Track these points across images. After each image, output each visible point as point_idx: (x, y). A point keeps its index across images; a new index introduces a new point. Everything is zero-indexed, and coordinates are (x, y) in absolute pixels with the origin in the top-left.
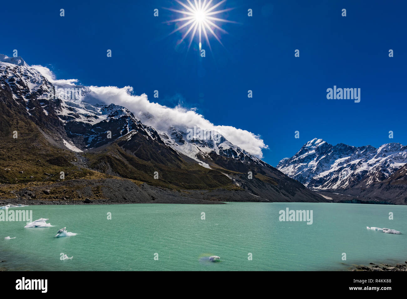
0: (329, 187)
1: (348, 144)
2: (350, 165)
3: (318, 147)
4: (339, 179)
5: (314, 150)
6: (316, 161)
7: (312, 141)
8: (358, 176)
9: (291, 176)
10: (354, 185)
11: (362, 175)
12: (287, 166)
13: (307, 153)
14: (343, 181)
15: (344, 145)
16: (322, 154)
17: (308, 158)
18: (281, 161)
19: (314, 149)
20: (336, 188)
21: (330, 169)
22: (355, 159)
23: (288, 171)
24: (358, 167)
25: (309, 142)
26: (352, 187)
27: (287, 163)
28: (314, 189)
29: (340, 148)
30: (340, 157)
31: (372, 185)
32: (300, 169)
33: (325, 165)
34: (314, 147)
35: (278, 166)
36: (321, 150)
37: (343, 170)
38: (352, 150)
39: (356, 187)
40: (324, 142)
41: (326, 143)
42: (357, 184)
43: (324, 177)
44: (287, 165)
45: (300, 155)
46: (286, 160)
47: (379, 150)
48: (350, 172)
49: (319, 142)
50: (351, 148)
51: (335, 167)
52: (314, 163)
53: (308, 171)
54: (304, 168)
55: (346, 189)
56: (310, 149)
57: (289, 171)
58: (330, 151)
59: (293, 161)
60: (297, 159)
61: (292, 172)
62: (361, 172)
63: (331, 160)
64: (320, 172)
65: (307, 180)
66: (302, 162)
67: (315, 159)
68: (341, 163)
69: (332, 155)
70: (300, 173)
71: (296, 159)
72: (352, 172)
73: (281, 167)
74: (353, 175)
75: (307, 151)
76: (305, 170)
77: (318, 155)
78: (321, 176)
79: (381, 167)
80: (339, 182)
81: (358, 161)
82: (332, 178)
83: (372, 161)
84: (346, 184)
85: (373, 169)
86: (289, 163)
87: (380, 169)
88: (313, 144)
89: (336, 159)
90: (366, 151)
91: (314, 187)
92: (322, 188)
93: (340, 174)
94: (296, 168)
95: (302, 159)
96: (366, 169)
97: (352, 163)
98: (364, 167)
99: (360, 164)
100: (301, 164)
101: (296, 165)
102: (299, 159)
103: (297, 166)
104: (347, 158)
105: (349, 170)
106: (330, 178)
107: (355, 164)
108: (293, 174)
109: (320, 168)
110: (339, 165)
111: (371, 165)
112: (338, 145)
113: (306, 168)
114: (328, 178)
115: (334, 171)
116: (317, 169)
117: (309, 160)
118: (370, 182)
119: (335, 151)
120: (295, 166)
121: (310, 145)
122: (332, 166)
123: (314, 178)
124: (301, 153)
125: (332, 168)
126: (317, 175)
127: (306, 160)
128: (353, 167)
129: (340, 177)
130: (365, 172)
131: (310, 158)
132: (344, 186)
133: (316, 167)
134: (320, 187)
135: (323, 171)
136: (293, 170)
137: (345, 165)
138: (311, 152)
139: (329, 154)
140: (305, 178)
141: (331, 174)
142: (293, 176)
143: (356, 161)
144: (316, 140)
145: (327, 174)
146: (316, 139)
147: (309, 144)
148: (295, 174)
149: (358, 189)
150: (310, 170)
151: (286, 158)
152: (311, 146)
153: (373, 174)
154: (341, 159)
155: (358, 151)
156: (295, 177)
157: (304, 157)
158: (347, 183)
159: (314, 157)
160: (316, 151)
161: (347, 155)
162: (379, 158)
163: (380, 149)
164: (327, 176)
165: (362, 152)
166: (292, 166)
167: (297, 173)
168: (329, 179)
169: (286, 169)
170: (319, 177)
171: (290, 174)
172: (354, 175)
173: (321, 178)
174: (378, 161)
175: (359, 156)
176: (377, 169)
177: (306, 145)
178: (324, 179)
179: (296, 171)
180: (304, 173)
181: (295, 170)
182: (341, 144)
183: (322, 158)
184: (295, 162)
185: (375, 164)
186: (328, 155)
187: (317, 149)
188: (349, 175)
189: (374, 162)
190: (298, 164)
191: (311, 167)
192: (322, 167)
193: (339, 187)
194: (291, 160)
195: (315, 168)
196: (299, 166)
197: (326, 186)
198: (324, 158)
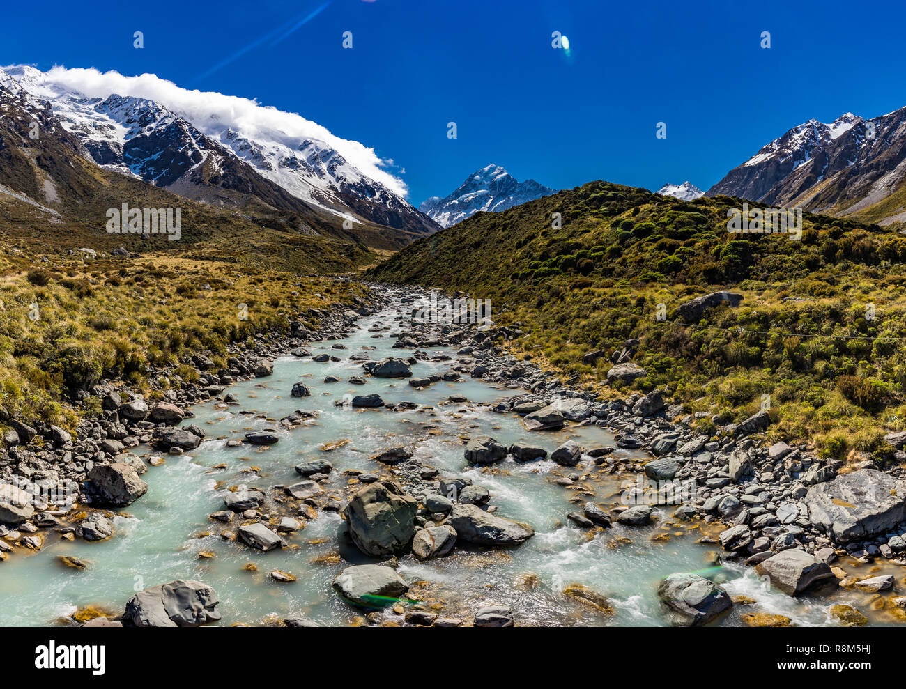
3: (494, 183)
5: (487, 188)
6: (489, 207)
7: (486, 169)
13: (474, 193)
15: (535, 183)
16: (499, 196)
17: (476, 202)
19: (487, 186)
27: (439, 206)
29: (528, 187)
34: (488, 182)
36: (500, 188)
40: (505, 173)
41: (508, 176)
44: (439, 210)
45: (462, 194)
49: (498, 173)
56: (481, 185)
59: (450, 205)
60: (457, 202)
66: (465, 208)
67: (488, 204)
69: (516, 198)
71: (454, 201)
75: (475, 188)
77: (493, 197)
86: (442, 207)
88: (487, 175)
94: (455, 219)
95: (466, 202)
101: (455, 213)
102: (461, 202)
103: (457, 215)
112: (527, 181)
119: (521, 192)
120: (454, 216)
121: (481, 177)
124: (465, 190)
127: (472, 205)
131: (479, 201)
138: (480, 192)
139: (511, 197)
144: (493, 169)
146: (494, 166)
147: (480, 175)
151: (437, 198)
152: (482, 180)
157: (470, 198)
159: (486, 201)
160: (490, 189)
166: (448, 213)
177: (475, 176)
182: (532, 181)
183: (498, 203)
184: (452, 208)
186: (509, 198)
187: (493, 187)
190: (459, 210)
194: (448, 202)
196: (459, 216)
198: (503, 203)
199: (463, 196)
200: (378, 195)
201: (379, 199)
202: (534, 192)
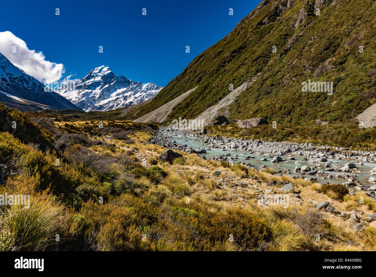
1: (128, 78)
2: (124, 96)
3: (104, 75)
6: (100, 89)
7: (100, 68)
8: (127, 105)
9: (74, 101)
11: (129, 105)
13: (92, 80)
15: (124, 78)
16: (105, 83)
17: (93, 86)
19: (100, 76)
21: (109, 98)
22: (128, 91)
23: (72, 96)
24: (129, 98)
25: (97, 68)
29: (121, 79)
30: (119, 88)
32: (84, 95)
33: (107, 93)
34: (101, 74)
36: (107, 79)
37: (118, 100)
38: (129, 83)
40: (110, 71)
41: (111, 73)
43: (104, 104)
45: (86, 81)
47: (144, 87)
48: (123, 102)
49: (106, 70)
50: (128, 81)
51: (114, 96)
52: (98, 91)
53: (91, 97)
54: (88, 95)
56: (97, 75)
58: (113, 82)
59: (79, 86)
60: (83, 84)
61: (76, 98)
62: (129, 102)
63: (112, 90)
64: (102, 100)
65: (89, 106)
66: (87, 89)
67: (99, 88)
68: (118, 94)
69: (114, 85)
70: (84, 99)
71: (81, 84)
72: (124, 101)
74: (123, 105)
75: (93, 77)
77: (103, 84)
78: (102, 104)
79: (140, 100)
81: (129, 93)
82: (109, 106)
83: (137, 95)
85: (136, 101)
88: (100, 71)
89: (116, 89)
90: (137, 86)
93: (115, 103)
94: (81, 94)
95: (87, 86)
97: (126, 95)
98: (132, 99)
99: (130, 96)
100: (86, 91)
101: (81, 91)
102: (85, 85)
104: (124, 90)
106: (108, 106)
107: (127, 96)
108: (77, 100)
109: (102, 96)
110: (117, 95)
111: (136, 98)
112: (120, 76)
113: (90, 94)
114: (107, 105)
115: (112, 100)
116: (100, 97)
119: (117, 82)
120: (80, 92)
121: (97, 71)
122: (112, 95)
123: (96, 105)
124: (88, 78)
125: (111, 97)
126: (99, 102)
127: (90, 87)
128: (125, 98)
129: (115, 105)
130: (132, 102)
131: (95, 85)
133: (99, 95)
135: (104, 99)
136: (77, 96)
137: (121, 96)
138: (97, 79)
139: (112, 84)
140: (88, 104)
141: (110, 102)
145: (107, 102)
146: (104, 66)
148: (79, 100)
150: (94, 97)
152: (98, 73)
154: (120, 90)
155: (132, 85)
156: (78, 103)
157: (90, 83)
159: (98, 86)
160: (101, 79)
161: (125, 86)
162: (142, 93)
164: (106, 104)
165: (134, 86)
166: (77, 91)
168: (107, 107)
169: (70, 94)
170: (100, 104)
171: (74, 99)
173: (101, 106)
174: (141, 95)
175: (132, 89)
176: (138, 101)
177: (94, 70)
178: (103, 107)
179: (80, 97)
180: (88, 100)
182: (123, 76)
183: (105, 87)
184: (80, 88)
185: (139, 97)
186: (110, 85)
187: (103, 77)
188: (121, 104)
189: (138, 96)
190: (83, 90)
191: (95, 94)
192: (104, 95)
195: (97, 96)
196: (83, 92)
198: (107, 87)
199: (87, 81)
200: (31, 84)
201: (31, 87)
202: (124, 82)
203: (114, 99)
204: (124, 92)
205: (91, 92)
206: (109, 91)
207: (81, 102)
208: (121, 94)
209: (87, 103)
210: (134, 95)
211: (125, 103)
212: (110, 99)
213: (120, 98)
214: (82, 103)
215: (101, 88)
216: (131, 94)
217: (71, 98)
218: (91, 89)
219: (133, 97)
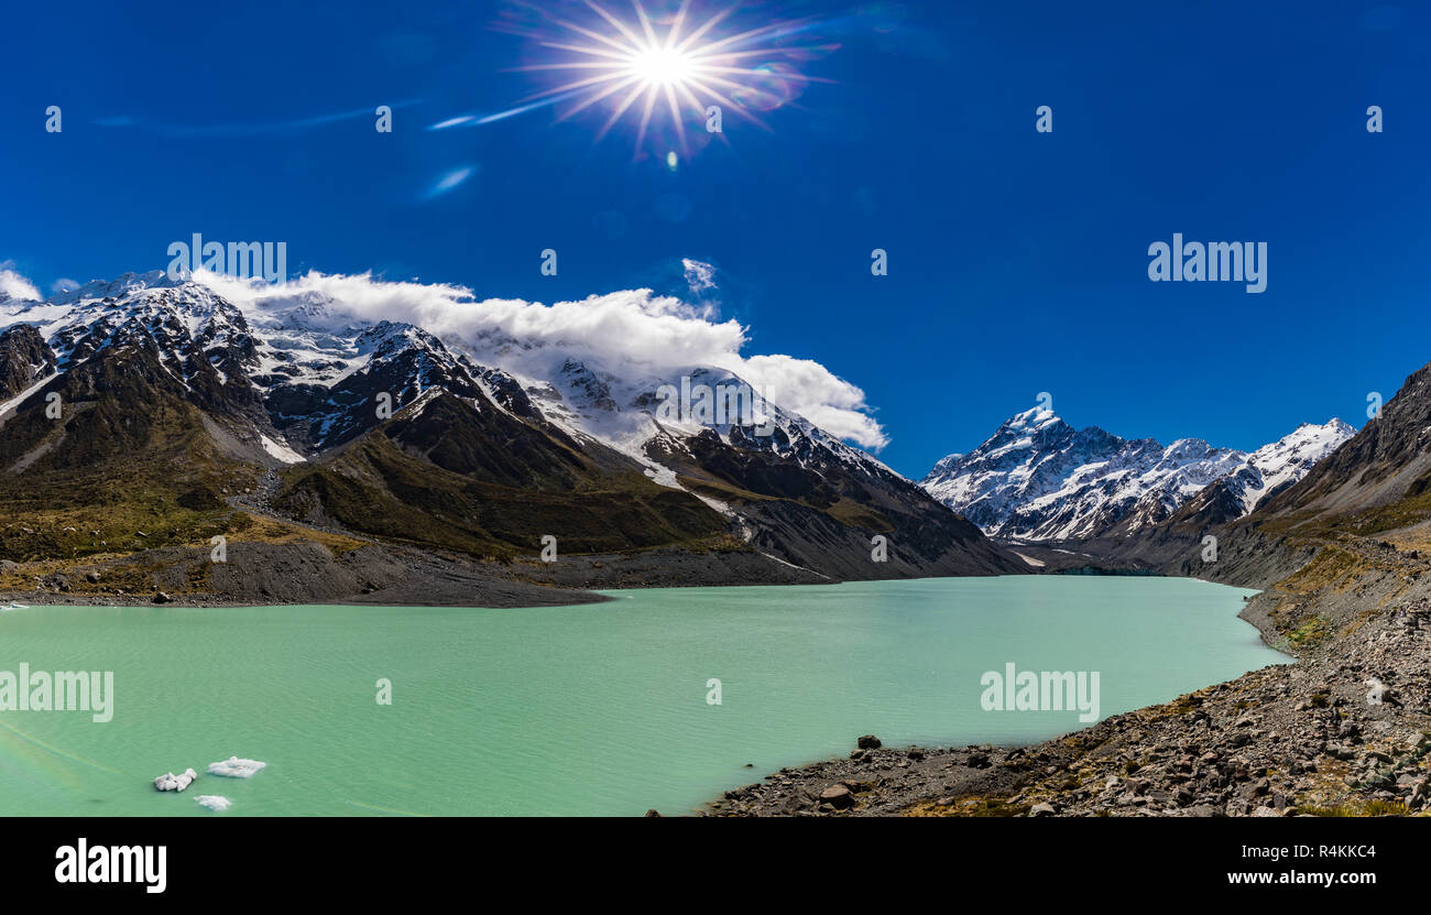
0: (1049, 534)
1: (1111, 432)
2: (1103, 481)
3: (1041, 432)
4: (1076, 514)
5: (1030, 438)
6: (1031, 467)
7: (1027, 414)
8: (1117, 509)
9: (961, 504)
10: (1103, 531)
11: (1125, 508)
12: (955, 478)
13: (1010, 446)
14: (1083, 521)
15: (1100, 432)
16: (1046, 450)
17: (1010, 459)
18: (941, 462)
19: (1029, 435)
20: (1064, 537)
21: (1059, 490)
22: (1117, 468)
23: (954, 491)
24: (1119, 487)
25: (1020, 415)
26: (1099, 534)
27: (955, 469)
28: (1013, 539)
29: (1089, 437)
30: (1087, 462)
31: (1139, 531)
32: (986, 486)
33: (1051, 477)
34: (1031, 430)
35: (930, 475)
36: (1048, 440)
37: (1087, 495)
38: (1116, 446)
39: (1107, 535)
40: (1056, 419)
41: (1061, 424)
42: (1110, 529)
43: (1043, 509)
44: (954, 473)
45: (992, 449)
46: (953, 461)
47: (1167, 452)
48: (1102, 499)
49: (1045, 415)
50: (1113, 441)
51: (1071, 485)
52: (1023, 472)
53: (1006, 491)
54: (996, 484)
55: (1085, 540)
56: (1021, 434)
57: (956, 491)
58: (1067, 444)
59: (972, 464)
60: (983, 459)
61: (965, 494)
62: (1123, 500)
63: (1065, 467)
64: (1036, 497)
65: (1001, 516)
66: (993, 469)
67: (1029, 462)
68: (1085, 476)
69: (1071, 453)
70: (985, 496)
71: (979, 458)
72: (1107, 499)
73: (937, 479)
74: (1105, 507)
75: (1011, 438)
76: (1001, 488)
77: (1037, 453)
78: (1036, 507)
79: (1164, 491)
80: (1074, 523)
81: (1124, 472)
82: (1060, 513)
83: (1148, 477)
84: (1087, 527)
85: (1147, 495)
86: (960, 469)
87: (1161, 495)
88: (1029, 421)
89: (1077, 465)
90: (1144, 451)
91: (1015, 535)
92: (1034, 536)
93: (1079, 504)
94: (978, 482)
95: (994, 460)
96: (1134, 495)
97: (1110, 477)
98: (1131, 489)
99: (1125, 480)
100: (992, 473)
101: (978, 475)
102: (988, 459)
103: (980, 477)
104: (1101, 465)
105: (1101, 494)
106: (1055, 513)
107: (1115, 480)
108: (968, 499)
109: (1038, 485)
110: (1081, 480)
111: (1145, 486)
112: (1087, 429)
113: (1003, 483)
114: (1052, 511)
115: (1068, 496)
116: (1030, 487)
117: (1012, 463)
118: (1136, 524)
119: (1078, 445)
120: (975, 479)
121: (1020, 423)
122: (1066, 481)
123: (1019, 511)
124: (997, 444)
125: (1065, 487)
126: (1028, 502)
127: (1003, 465)
128: (1110, 488)
129: (1078, 509)
130: (1132, 500)
131: (1016, 457)
132: (1083, 534)
133: (1027, 483)
134: (1029, 533)
135: (1044, 493)
136: (967, 489)
137: (1093, 483)
138: (1021, 443)
139: (1063, 451)
140: (996, 511)
141: (1060, 501)
142: (966, 503)
143: (1118, 475)
144: (1039, 412)
145: (1051, 502)
147: (1019, 419)
148: (972, 500)
149: (1108, 540)
150: (1013, 489)
151: (956, 455)
152: (1023, 427)
153: (1144, 507)
154: (1090, 466)
155: (1126, 449)
156: (971, 508)
157: (1001, 454)
158: (1090, 525)
159: (1025, 457)
160: (1033, 441)
161: (1104, 456)
162: (1164, 471)
163: (1171, 449)
164: (1049, 507)
165: (1134, 454)
166: (967, 477)
167: (977, 497)
168: (1052, 515)
169: (950, 486)
170: (1031, 508)
171: (959, 499)
172: (1108, 508)
173: (1034, 513)
174: (1161, 477)
175: (1127, 462)
176: (1156, 494)
177: (1011, 422)
178: (1040, 515)
179: (975, 491)
180: (995, 498)
181: (973, 488)
182: (1095, 428)
183: (1044, 461)
184: (975, 467)
185: (1154, 482)
186: (1060, 453)
187: (1038, 437)
188: (1098, 506)
189: (1153, 479)
190: (984, 472)
191: (1016, 483)
192: (1042, 483)
193: (1070, 535)
194: (967, 461)
195: (1023, 487)
196: (983, 479)
197: (1042, 532)
198: (1050, 460)
199: (995, 451)
202: (1100, 444)
203: (1073, 491)
204: (1101, 472)
205: (1006, 477)
206: (1058, 470)
207: (977, 504)
208: (1093, 476)
209: (995, 507)
210: (1138, 476)
211: (1111, 503)
212: (1063, 493)
213: (1094, 488)
214: (980, 508)
215: (1033, 463)
216: (1129, 473)
217: (951, 497)
218: (1004, 468)
219: (1134, 482)
